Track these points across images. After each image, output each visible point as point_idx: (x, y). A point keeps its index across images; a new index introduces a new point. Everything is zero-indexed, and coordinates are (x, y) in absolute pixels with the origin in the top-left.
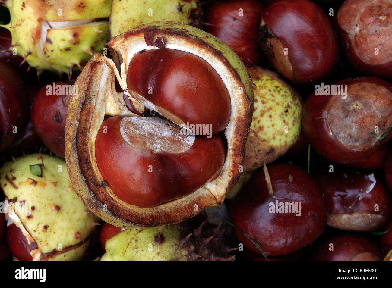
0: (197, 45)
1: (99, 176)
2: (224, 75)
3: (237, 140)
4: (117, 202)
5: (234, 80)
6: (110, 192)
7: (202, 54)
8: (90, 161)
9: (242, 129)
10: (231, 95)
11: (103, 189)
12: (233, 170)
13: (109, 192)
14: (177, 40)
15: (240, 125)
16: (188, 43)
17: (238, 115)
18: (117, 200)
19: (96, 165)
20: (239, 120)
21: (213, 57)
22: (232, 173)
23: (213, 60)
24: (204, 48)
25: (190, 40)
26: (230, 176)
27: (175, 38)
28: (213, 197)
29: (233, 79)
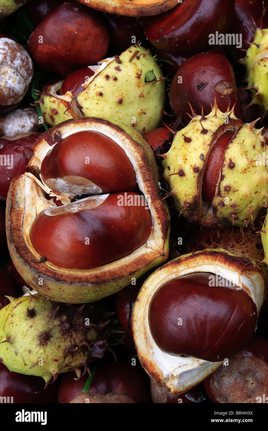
0: (82, 122)
1: (38, 256)
2: (111, 134)
3: (148, 187)
4: (58, 271)
5: (120, 134)
6: (51, 265)
7: (88, 127)
8: (28, 248)
9: (147, 174)
10: (123, 148)
11: (43, 264)
12: (158, 216)
13: (49, 265)
14: (67, 128)
15: (144, 171)
16: (76, 125)
17: (138, 163)
18: (58, 270)
19: (34, 248)
20: (141, 168)
21: (96, 124)
22: (159, 220)
23: (97, 126)
24: (88, 121)
25: (76, 121)
26: (159, 224)
27: (66, 127)
28: (156, 252)
29: (118, 133)
